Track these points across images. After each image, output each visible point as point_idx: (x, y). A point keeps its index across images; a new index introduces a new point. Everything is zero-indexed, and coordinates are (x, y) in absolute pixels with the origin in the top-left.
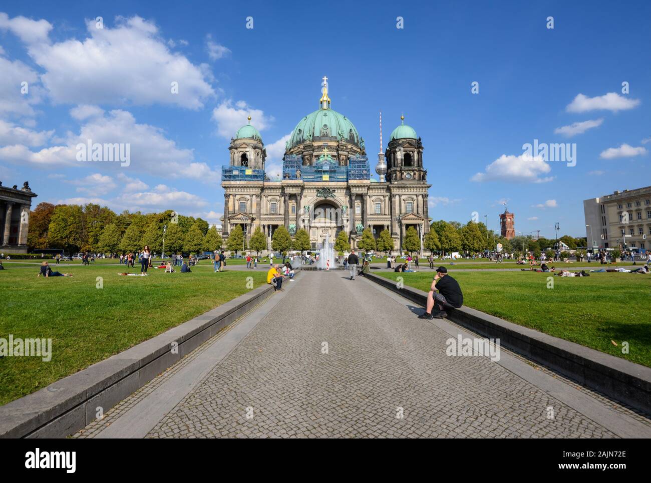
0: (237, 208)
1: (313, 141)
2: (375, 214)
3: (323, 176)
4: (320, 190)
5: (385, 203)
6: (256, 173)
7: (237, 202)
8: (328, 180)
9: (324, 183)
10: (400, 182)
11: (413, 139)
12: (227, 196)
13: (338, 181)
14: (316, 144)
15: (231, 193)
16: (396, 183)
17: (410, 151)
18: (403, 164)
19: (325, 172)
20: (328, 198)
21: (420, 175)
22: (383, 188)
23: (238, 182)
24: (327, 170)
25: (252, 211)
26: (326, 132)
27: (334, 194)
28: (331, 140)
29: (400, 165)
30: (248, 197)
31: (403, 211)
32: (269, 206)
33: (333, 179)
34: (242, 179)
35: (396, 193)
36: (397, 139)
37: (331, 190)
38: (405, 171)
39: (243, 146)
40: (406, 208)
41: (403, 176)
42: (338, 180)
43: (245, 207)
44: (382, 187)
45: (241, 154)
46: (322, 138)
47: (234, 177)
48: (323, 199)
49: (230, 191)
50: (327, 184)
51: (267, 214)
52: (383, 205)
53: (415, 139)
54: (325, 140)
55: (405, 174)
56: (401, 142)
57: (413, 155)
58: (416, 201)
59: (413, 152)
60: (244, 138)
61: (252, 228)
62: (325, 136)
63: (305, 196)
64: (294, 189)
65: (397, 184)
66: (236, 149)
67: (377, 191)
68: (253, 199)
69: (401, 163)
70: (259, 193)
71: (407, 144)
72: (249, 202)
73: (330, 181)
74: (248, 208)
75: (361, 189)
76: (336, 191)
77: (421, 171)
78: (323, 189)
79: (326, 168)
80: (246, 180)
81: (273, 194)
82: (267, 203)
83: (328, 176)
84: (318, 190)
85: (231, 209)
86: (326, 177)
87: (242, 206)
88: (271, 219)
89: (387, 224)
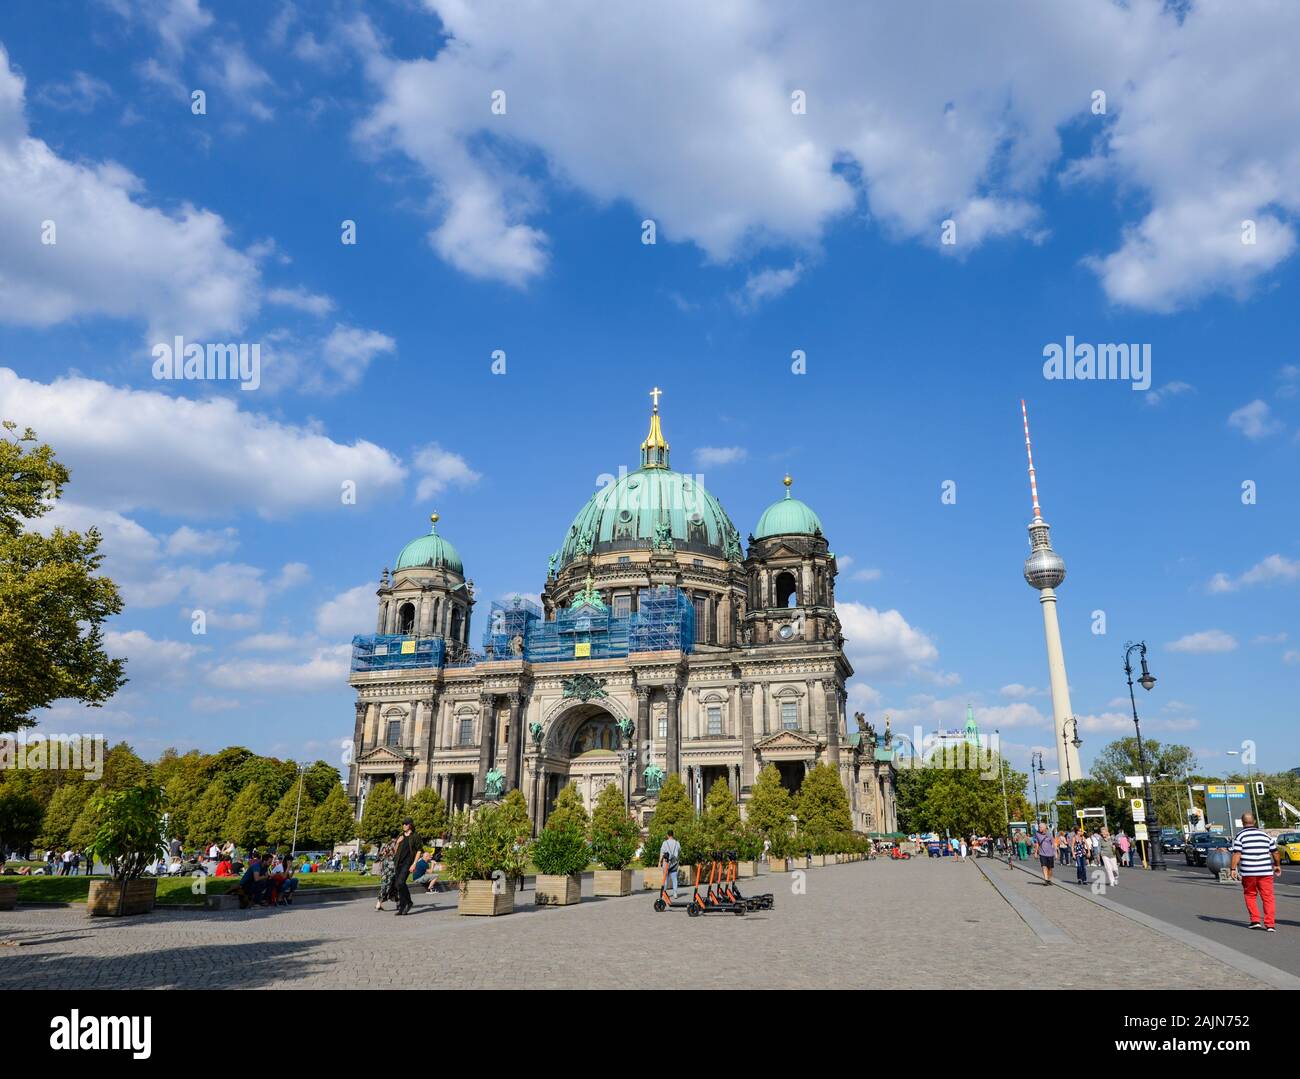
0: (381, 736)
1: (593, 554)
2: (707, 737)
3: (577, 645)
4: (571, 681)
5: (731, 706)
6: (425, 649)
7: (382, 720)
8: (588, 654)
9: (576, 664)
10: (763, 650)
11: (799, 534)
12: (362, 707)
13: (612, 656)
14: (601, 561)
15: (370, 700)
16: (753, 651)
17: (789, 567)
18: (774, 601)
19: (581, 635)
20: (591, 701)
21: (816, 626)
22: (722, 667)
23: (385, 674)
24: (585, 629)
25: (412, 741)
26: (627, 530)
27: (604, 688)
28: (636, 548)
29: (766, 604)
30: (407, 707)
31: (773, 726)
32: (456, 726)
33: (603, 651)
34: (396, 664)
35: (754, 679)
36: (761, 539)
37: (597, 680)
38: (775, 619)
39: (404, 587)
40: (780, 717)
41: (772, 634)
42: (614, 653)
43: (399, 734)
44: (720, 664)
45: (400, 604)
46: (615, 546)
47: (379, 662)
48: (579, 702)
49: (369, 696)
50: (585, 664)
51: (450, 748)
52: (727, 711)
53: (808, 535)
54: (622, 549)
55: (776, 626)
56: (769, 545)
57: (800, 575)
58: (806, 697)
59: (799, 568)
60: (410, 568)
61: (409, 784)
62: (622, 541)
63: (538, 699)
64: (504, 683)
65: (756, 655)
66: (391, 593)
67: (709, 676)
68: (418, 712)
69: (770, 600)
70: (430, 696)
71: (783, 550)
72: (408, 719)
73: (592, 658)
74: (406, 735)
75: (660, 674)
76: (610, 682)
77: (820, 616)
78: (578, 677)
79: (585, 625)
80: (403, 667)
81: (466, 697)
82: (451, 720)
83: (589, 645)
84: (565, 681)
85: (368, 739)
86: (583, 648)
87: (393, 729)
88: (454, 760)
89: (734, 763)
